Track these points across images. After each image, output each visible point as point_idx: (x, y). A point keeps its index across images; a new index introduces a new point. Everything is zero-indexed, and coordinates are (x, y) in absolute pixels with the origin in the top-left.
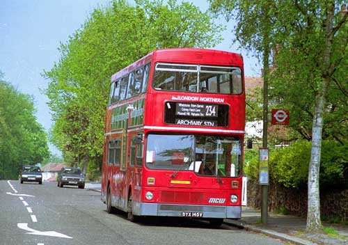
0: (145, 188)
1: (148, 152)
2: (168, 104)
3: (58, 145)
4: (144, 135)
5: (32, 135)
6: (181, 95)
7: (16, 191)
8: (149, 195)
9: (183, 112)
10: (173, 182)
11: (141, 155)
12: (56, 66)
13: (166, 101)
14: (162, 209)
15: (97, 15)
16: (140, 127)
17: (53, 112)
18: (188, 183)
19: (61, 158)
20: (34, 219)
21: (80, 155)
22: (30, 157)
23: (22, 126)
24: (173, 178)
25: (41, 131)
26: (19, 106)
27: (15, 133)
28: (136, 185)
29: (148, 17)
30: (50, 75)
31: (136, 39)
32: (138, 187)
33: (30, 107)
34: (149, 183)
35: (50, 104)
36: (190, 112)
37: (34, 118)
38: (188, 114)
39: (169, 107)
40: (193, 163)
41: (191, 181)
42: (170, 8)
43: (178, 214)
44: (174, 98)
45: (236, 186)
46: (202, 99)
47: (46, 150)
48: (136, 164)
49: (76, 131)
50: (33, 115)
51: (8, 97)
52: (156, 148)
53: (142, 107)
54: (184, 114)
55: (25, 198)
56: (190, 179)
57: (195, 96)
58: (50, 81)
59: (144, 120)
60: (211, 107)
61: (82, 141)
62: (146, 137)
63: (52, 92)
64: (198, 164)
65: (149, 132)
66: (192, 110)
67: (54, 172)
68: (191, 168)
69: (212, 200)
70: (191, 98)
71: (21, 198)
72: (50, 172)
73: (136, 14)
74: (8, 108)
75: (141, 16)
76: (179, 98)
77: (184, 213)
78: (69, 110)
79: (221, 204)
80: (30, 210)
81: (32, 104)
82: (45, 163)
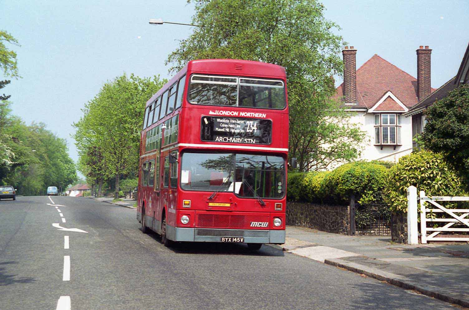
0: (180, 211)
1: (183, 172)
2: (205, 120)
3: (83, 172)
4: (178, 153)
5: (66, 165)
6: (220, 110)
7: (54, 203)
8: (185, 219)
9: (222, 128)
10: (211, 204)
11: (175, 175)
12: (81, 120)
13: (203, 115)
14: (199, 234)
15: (107, 88)
16: (174, 145)
17: (79, 150)
18: (228, 205)
19: (85, 181)
20: (64, 220)
21: (97, 179)
22: (65, 180)
23: (59, 160)
24: (211, 200)
25: (72, 163)
26: (57, 146)
27: (55, 165)
28: (170, 207)
29: (141, 89)
30: (77, 125)
31: (132, 103)
32: (172, 210)
33: (64, 148)
34: (184, 206)
35: (77, 145)
36: (229, 128)
37: (66, 155)
38: (228, 130)
39: (206, 122)
40: (232, 184)
41: (231, 204)
42: (155, 83)
43: (217, 239)
44: (211, 113)
45: (279, 209)
46: (242, 114)
47: (75, 176)
48: (170, 184)
49: (94, 163)
50: (67, 152)
51: (49, 141)
52: (192, 168)
53: (176, 124)
54: (223, 130)
55: (59, 208)
56: (230, 201)
57: (234, 111)
58: (77, 129)
59: (178, 137)
60: (252, 122)
61: (99, 170)
62: (181, 155)
63: (79, 137)
64: (238, 185)
65: (185, 150)
66: (231, 126)
67: (81, 190)
68: (231, 189)
69: (255, 224)
70: (231, 113)
71: (57, 207)
72: (78, 190)
73: (132, 87)
74: (49, 148)
75: (136, 89)
76: (217, 113)
77: (223, 239)
78: (90, 148)
79: (264, 228)
80: (61, 215)
81: (65, 145)
82: (75, 184)
